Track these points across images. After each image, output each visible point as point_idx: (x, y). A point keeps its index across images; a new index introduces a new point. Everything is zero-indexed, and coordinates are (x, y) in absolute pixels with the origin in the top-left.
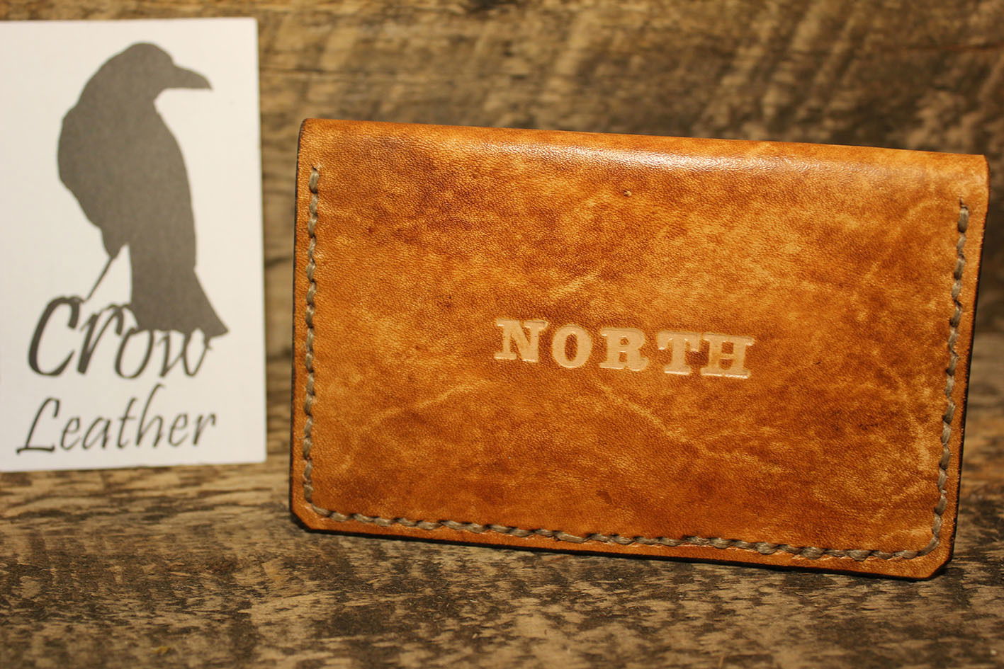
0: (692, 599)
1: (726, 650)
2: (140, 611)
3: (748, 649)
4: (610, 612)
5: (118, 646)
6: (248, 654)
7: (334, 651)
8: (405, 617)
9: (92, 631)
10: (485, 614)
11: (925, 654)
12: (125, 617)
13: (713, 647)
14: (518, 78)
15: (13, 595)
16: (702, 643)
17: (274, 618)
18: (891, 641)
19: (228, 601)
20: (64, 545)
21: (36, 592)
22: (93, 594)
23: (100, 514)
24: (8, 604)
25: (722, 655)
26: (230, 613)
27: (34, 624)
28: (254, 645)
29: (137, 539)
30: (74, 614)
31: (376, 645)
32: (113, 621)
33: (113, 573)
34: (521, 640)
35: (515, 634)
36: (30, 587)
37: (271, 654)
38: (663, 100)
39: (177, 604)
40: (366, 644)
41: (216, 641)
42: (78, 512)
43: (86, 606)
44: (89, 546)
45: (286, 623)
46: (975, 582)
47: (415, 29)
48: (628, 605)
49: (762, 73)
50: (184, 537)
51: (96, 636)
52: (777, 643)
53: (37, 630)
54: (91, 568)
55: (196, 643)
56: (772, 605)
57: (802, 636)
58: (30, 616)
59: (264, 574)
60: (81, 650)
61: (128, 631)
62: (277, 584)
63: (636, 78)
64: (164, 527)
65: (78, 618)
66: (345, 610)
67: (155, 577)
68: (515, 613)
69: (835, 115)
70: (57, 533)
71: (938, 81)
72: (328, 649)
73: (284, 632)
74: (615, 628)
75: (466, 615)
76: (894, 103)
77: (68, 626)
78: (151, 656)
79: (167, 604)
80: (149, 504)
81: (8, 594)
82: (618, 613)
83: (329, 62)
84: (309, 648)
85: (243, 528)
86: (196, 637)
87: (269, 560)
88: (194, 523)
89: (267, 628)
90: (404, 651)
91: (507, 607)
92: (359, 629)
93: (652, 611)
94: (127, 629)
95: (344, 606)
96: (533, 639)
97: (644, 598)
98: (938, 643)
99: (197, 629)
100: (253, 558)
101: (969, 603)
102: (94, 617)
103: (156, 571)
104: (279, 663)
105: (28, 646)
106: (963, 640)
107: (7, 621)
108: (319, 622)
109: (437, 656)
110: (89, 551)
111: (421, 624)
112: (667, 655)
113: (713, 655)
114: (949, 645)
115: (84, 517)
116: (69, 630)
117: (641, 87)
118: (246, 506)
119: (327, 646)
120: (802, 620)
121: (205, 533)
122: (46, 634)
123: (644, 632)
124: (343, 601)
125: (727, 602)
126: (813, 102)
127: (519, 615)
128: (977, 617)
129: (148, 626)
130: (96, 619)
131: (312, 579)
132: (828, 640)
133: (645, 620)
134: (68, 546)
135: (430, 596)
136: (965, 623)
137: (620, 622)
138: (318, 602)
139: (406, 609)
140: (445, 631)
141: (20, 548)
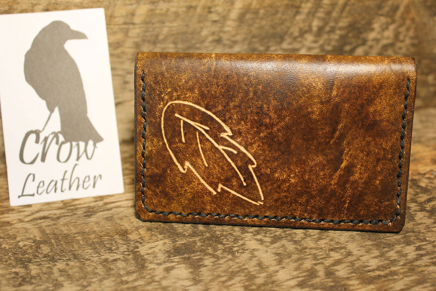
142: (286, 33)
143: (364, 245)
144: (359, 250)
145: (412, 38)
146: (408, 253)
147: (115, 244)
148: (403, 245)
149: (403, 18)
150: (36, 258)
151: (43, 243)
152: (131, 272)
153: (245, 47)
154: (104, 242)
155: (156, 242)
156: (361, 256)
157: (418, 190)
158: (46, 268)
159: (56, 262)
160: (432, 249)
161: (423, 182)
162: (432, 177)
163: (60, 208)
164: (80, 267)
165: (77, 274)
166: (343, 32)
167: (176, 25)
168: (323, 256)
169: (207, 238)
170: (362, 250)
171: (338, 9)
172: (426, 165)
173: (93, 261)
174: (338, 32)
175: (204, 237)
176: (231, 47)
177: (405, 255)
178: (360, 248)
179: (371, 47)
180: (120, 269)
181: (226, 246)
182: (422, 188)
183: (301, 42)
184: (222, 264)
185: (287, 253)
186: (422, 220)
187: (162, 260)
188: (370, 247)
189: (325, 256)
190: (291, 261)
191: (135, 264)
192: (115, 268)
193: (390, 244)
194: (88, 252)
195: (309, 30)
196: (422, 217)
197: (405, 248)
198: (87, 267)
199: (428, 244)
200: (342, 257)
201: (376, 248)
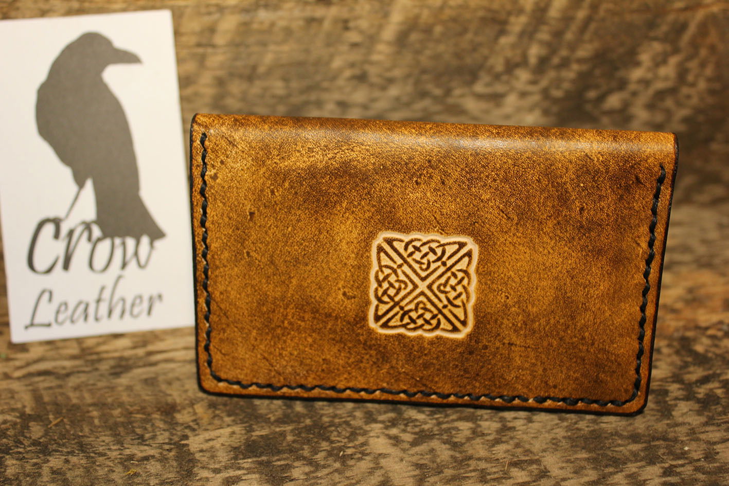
0: (486, 420)
1: (510, 457)
2: (114, 445)
3: (524, 455)
4: (432, 431)
5: (101, 472)
6: (189, 474)
7: (247, 469)
8: (294, 442)
9: (82, 462)
10: (348, 438)
11: (642, 454)
12: (103, 450)
13: (501, 455)
14: (355, 45)
15: (26, 437)
16: (494, 452)
17: (205, 446)
18: (620, 445)
19: (172, 434)
20: (56, 397)
21: (41, 434)
22: (80, 434)
23: (79, 372)
24: (23, 444)
25: (507, 461)
26: (174, 444)
27: (43, 458)
28: (193, 467)
29: (106, 390)
30: (69, 450)
31: (275, 463)
32: (96, 454)
33: (92, 418)
34: (372, 456)
35: (368, 451)
36: (36, 431)
37: (205, 474)
38: (458, 56)
39: (138, 439)
40: (268, 463)
41: (167, 465)
42: (64, 372)
43: (76, 443)
44: (74, 398)
45: (213, 450)
46: (676, 399)
47: (280, 13)
48: (444, 426)
49: (528, 34)
50: (138, 387)
51: (85, 465)
52: (544, 451)
53: (45, 463)
54: (76, 414)
55: (154, 467)
56: (540, 422)
57: (561, 444)
58: (39, 453)
59: (195, 414)
60: (77, 476)
61: (107, 460)
62: (205, 421)
63: (438, 41)
64: (124, 380)
65: (71, 453)
66: (253, 438)
67: (122, 419)
68: (367, 436)
69: (580, 61)
70: (50, 388)
71: (652, 34)
72: (243, 468)
73: (213, 457)
74: (435, 444)
75: (334, 439)
76: (621, 50)
77: (66, 459)
78: (124, 479)
79: (132, 440)
80: (112, 363)
81: (22, 436)
82: (436, 432)
83: (220, 39)
84: (231, 467)
85: (178, 379)
86: (153, 463)
87: (198, 402)
88: (145, 377)
89: (201, 454)
90: (294, 468)
91: (362, 431)
92: (263, 452)
93: (460, 430)
94: (106, 459)
95: (252, 436)
96: (380, 455)
97: (453, 421)
98: (650, 446)
99: (153, 457)
100: (187, 402)
101: (671, 415)
102: (83, 451)
103: (122, 414)
104: (211, 480)
105: (40, 475)
106: (667, 443)
107: (24, 457)
108: (235, 448)
109: (317, 470)
110: (75, 401)
111: (304, 446)
112: (471, 462)
113: (501, 461)
114: (658, 447)
115: (68, 375)
116: (67, 461)
117: (441, 48)
118: (179, 362)
119: (243, 466)
120: (560, 433)
121: (152, 384)
122: (52, 465)
123: (455, 446)
124: (250, 432)
125: (509, 421)
126: (564, 53)
127: (370, 437)
128: (677, 425)
129: (119, 456)
130: (84, 453)
131: (229, 415)
132: (577, 446)
133: (456, 437)
134: (59, 398)
135: (309, 426)
136: (669, 430)
137: (438, 439)
138: (233, 433)
139: (294, 436)
140: (321, 451)
141: (27, 402)
142: (481, 67)
143: (572, 458)
144: (562, 468)
145: (709, 80)
146: (647, 480)
147: (150, 429)
148: (643, 463)
149: (695, 45)
150: (19, 445)
151: (34, 420)
152: (167, 482)
153: (409, 88)
154: (135, 425)
155: (218, 429)
156: (564, 480)
157: (689, 359)
158: (32, 466)
159: (50, 456)
160: (692, 475)
161: (702, 344)
162: (720, 334)
163: (74, 357)
164: (85, 468)
165: (79, 480)
166: (584, 67)
167: (288, 50)
168: (496, 476)
169: (306, 426)
170: (568, 469)
171: (574, 27)
172: (713, 311)
173: (110, 458)
174: (575, 67)
175: (302, 425)
176: (383, 88)
177: (642, 482)
178: (564, 465)
179: (634, 94)
180: (151, 476)
181: (334, 445)
182: (696, 354)
183: (507, 82)
184: (321, 478)
185: (435, 464)
186: (685, 417)
187: (223, 464)
188: (583, 463)
189: (501, 474)
190: (441, 481)
191: (177, 468)
192: (143, 472)
193: (619, 459)
194: (104, 441)
195: (523, 62)
196: (687, 412)
197: (644, 469)
198: (98, 468)
199: (688, 463)
200: (530, 480)
201: (592, 466)
